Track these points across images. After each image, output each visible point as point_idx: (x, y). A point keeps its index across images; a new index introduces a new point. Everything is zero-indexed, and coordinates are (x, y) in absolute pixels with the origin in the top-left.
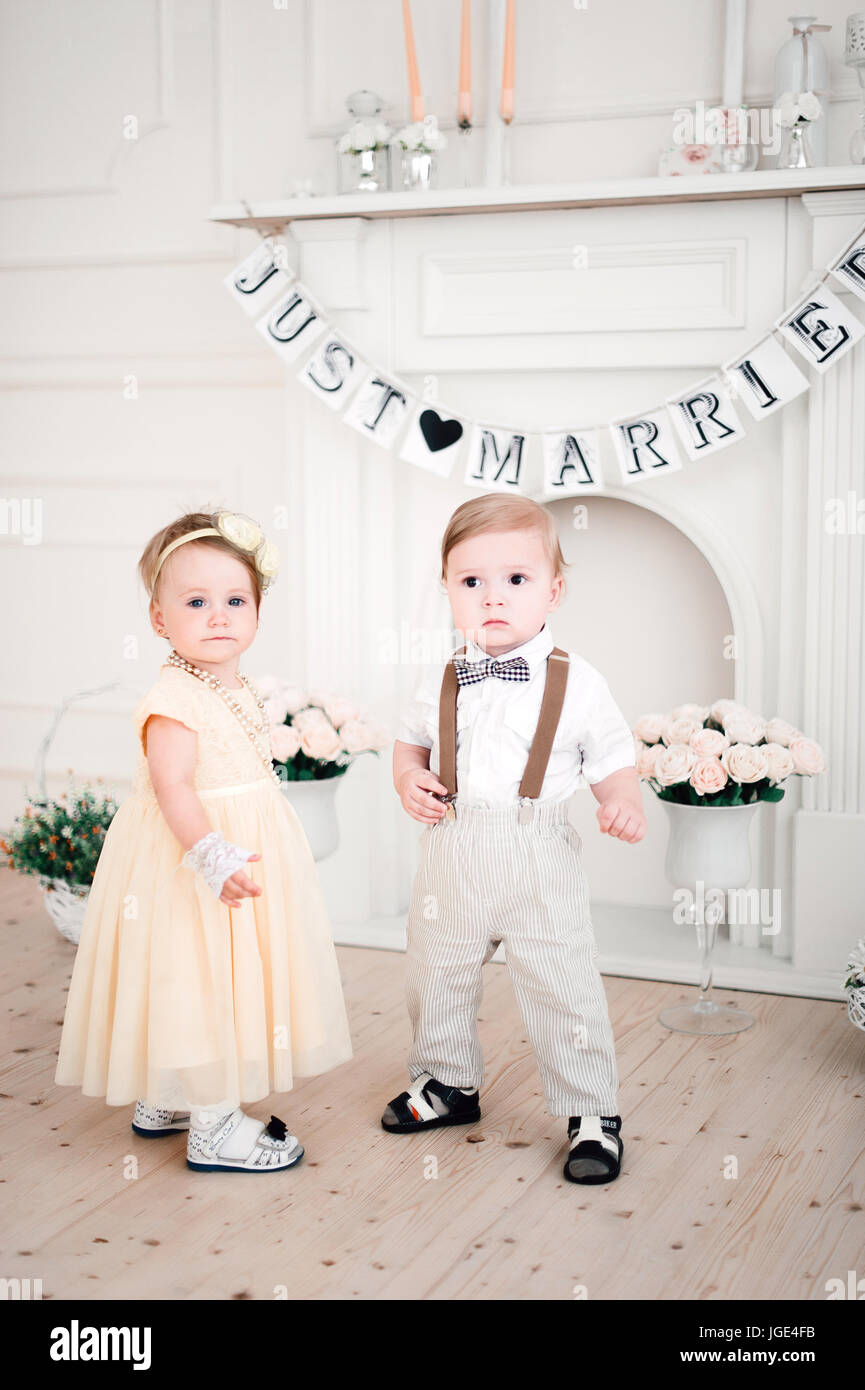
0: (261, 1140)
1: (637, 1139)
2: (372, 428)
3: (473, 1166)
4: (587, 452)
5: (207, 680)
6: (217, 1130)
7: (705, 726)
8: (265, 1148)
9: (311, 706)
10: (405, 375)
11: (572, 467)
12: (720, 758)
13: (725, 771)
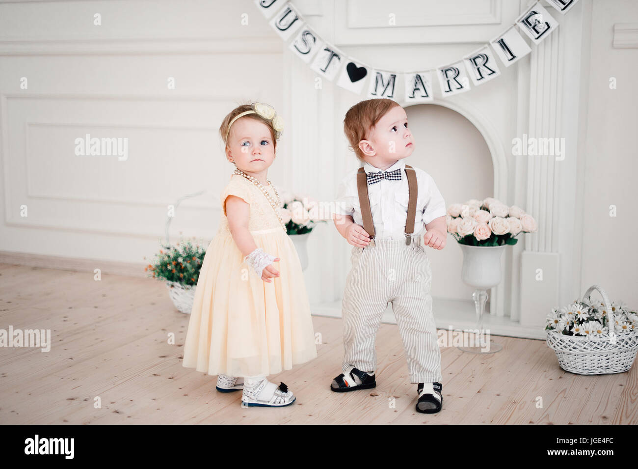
0: (276, 392)
1: (448, 395)
2: (324, 71)
3: (373, 406)
4: (426, 82)
5: (253, 181)
6: (257, 387)
7: (480, 209)
8: (278, 396)
9: (295, 200)
10: (339, 47)
11: (418, 89)
12: (488, 223)
13: (490, 229)
